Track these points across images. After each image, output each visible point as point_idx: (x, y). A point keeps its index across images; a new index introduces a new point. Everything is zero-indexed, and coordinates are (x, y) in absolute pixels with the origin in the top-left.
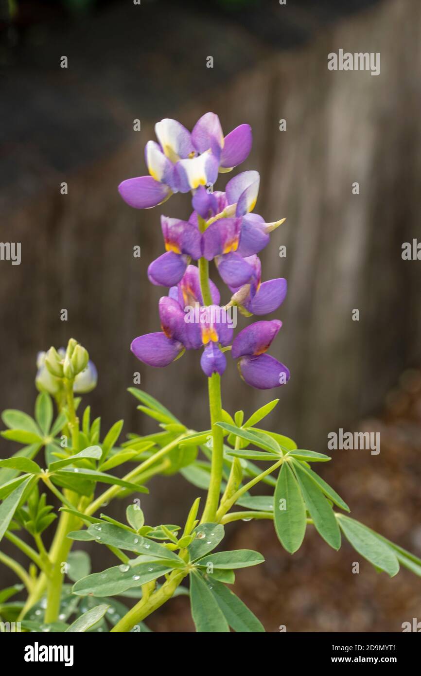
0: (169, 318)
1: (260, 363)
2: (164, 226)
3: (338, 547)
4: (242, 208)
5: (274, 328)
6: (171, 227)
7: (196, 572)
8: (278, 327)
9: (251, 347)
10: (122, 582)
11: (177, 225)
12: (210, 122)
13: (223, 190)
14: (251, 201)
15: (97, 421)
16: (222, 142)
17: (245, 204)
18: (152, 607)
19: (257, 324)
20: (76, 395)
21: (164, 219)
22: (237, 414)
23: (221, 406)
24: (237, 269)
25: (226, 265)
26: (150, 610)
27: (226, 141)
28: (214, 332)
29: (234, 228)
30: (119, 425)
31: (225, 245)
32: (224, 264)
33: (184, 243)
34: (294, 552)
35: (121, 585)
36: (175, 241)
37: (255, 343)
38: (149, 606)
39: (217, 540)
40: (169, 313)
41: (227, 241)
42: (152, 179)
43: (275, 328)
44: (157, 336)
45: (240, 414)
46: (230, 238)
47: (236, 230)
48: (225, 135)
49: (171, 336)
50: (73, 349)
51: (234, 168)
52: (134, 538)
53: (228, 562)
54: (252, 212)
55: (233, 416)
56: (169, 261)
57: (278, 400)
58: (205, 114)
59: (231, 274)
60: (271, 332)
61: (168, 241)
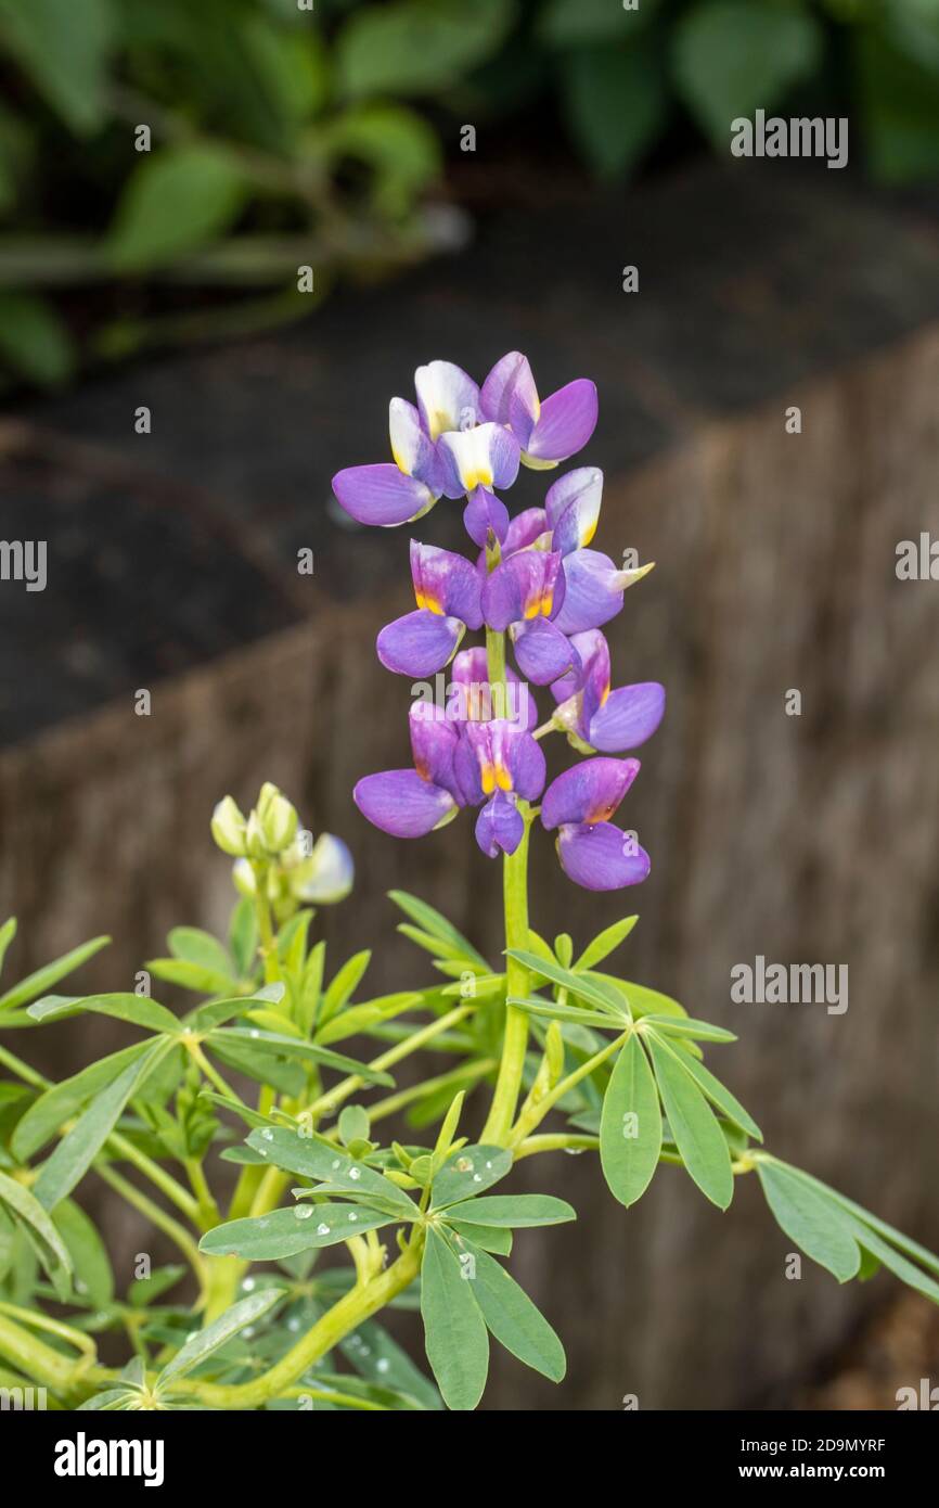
0: (426, 742)
1: (596, 838)
2: (413, 560)
3: (724, 1205)
4: (567, 536)
5: (623, 772)
6: (426, 560)
7: (437, 1228)
8: (631, 771)
9: (579, 807)
10: (296, 1237)
11: (437, 559)
12: (514, 369)
13: (542, 506)
14: (586, 522)
15: (320, 949)
16: (535, 409)
17: (575, 528)
18: (373, 1303)
19: (593, 764)
20: (304, 905)
21: (414, 545)
22: (558, 939)
23: (526, 922)
24: (543, 649)
25: (527, 642)
26: (369, 1307)
27: (543, 410)
28: (503, 770)
29: (543, 570)
30: (360, 962)
31: (527, 602)
32: (525, 639)
33: (452, 596)
34: (630, 1203)
35: (292, 1242)
36: (433, 590)
37: (588, 801)
38: (367, 1301)
39: (494, 1175)
40: (427, 732)
41: (530, 597)
42: (399, 470)
43: (626, 772)
44: (403, 778)
45: (565, 942)
46: (536, 590)
47: (547, 575)
48: (541, 400)
49: (429, 777)
50: (270, 801)
51: (560, 463)
52: (333, 1160)
53: (504, 1216)
54: (589, 546)
55: (551, 945)
56: (418, 627)
57: (636, 917)
58: (506, 354)
59: (532, 658)
60: (618, 779)
61: (422, 589)
